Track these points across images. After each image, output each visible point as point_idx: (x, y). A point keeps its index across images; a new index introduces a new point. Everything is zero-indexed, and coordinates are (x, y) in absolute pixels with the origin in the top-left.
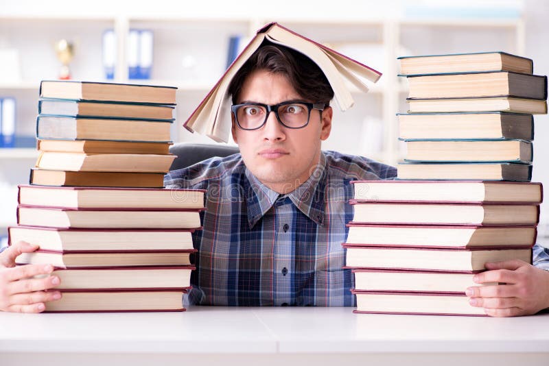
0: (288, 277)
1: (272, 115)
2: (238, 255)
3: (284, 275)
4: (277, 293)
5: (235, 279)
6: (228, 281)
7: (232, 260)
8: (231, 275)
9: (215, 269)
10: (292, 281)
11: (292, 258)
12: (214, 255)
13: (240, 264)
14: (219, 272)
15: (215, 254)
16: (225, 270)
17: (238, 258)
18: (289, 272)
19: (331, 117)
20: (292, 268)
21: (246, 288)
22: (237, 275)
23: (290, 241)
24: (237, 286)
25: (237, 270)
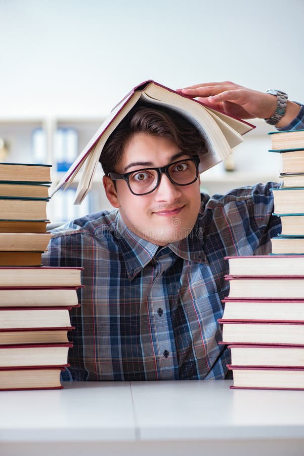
0: (164, 316)
2: (118, 300)
3: (160, 315)
4: (156, 334)
5: (117, 325)
6: (111, 328)
7: (112, 306)
8: (113, 320)
9: (97, 316)
10: (168, 320)
11: (165, 299)
12: (95, 302)
13: (121, 309)
14: (101, 319)
15: (96, 300)
16: (107, 316)
17: (118, 304)
18: (165, 312)
20: (166, 308)
21: (128, 334)
22: (119, 321)
23: (162, 285)
24: (119, 331)
25: (119, 316)
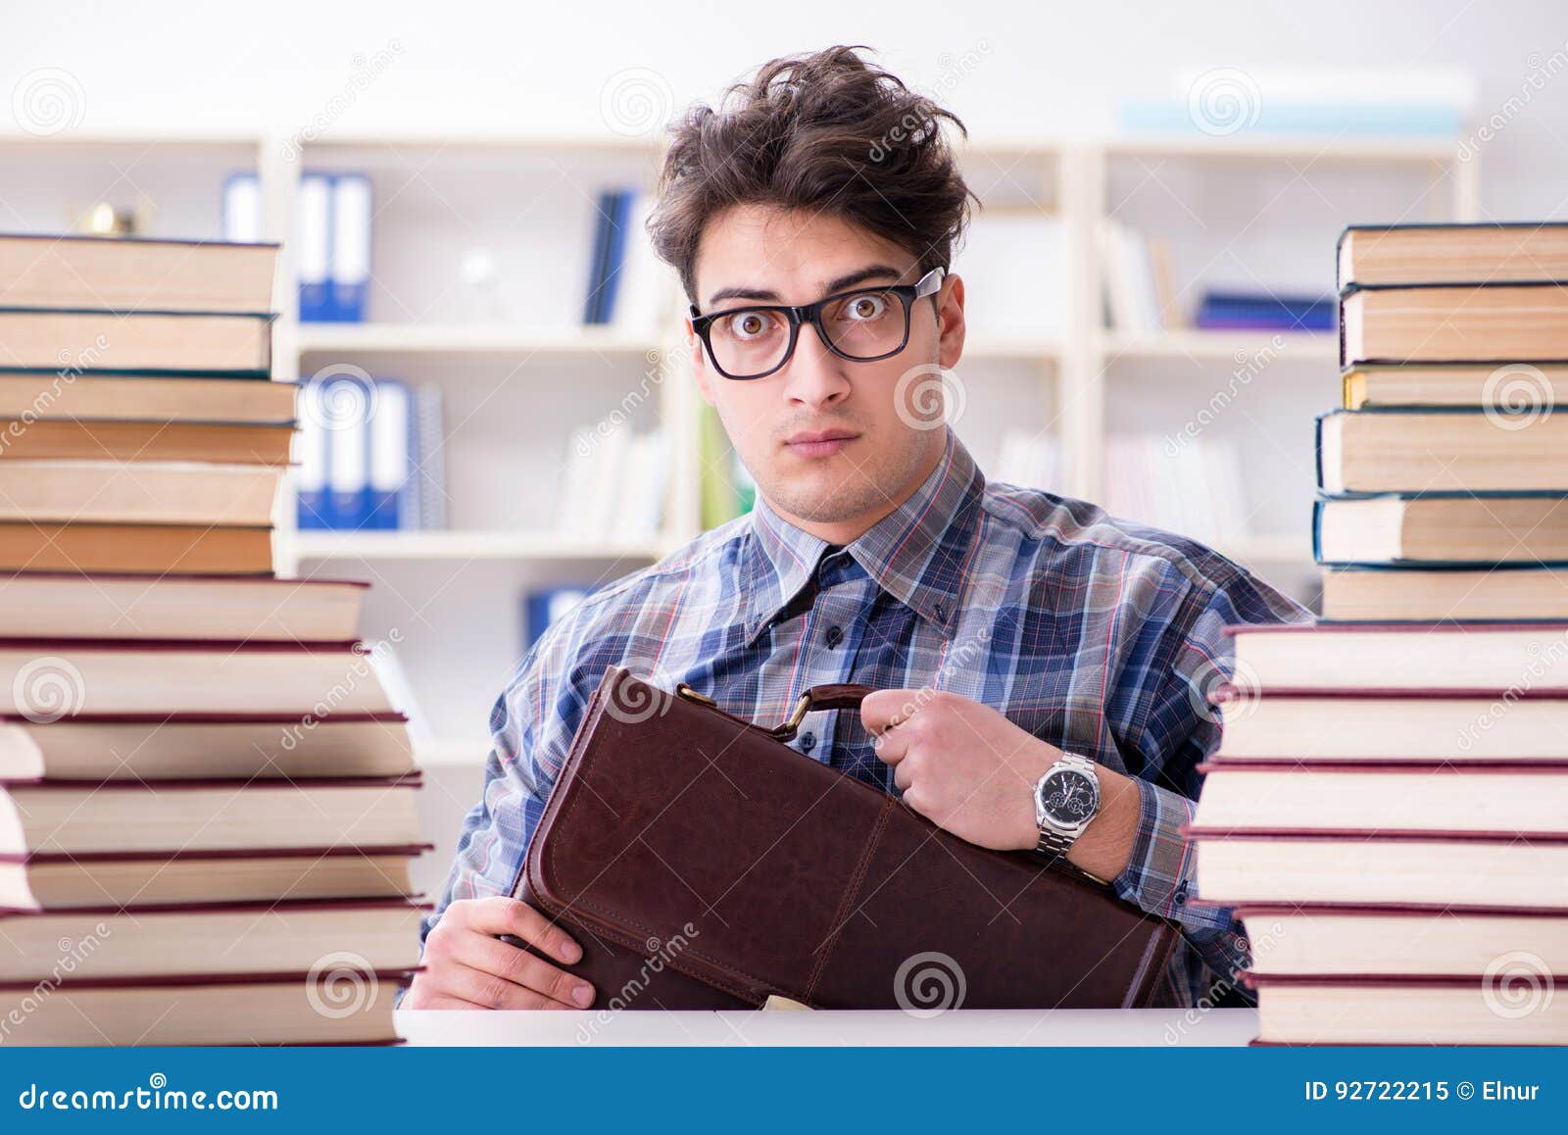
1: (807, 332)
19: (960, 300)
